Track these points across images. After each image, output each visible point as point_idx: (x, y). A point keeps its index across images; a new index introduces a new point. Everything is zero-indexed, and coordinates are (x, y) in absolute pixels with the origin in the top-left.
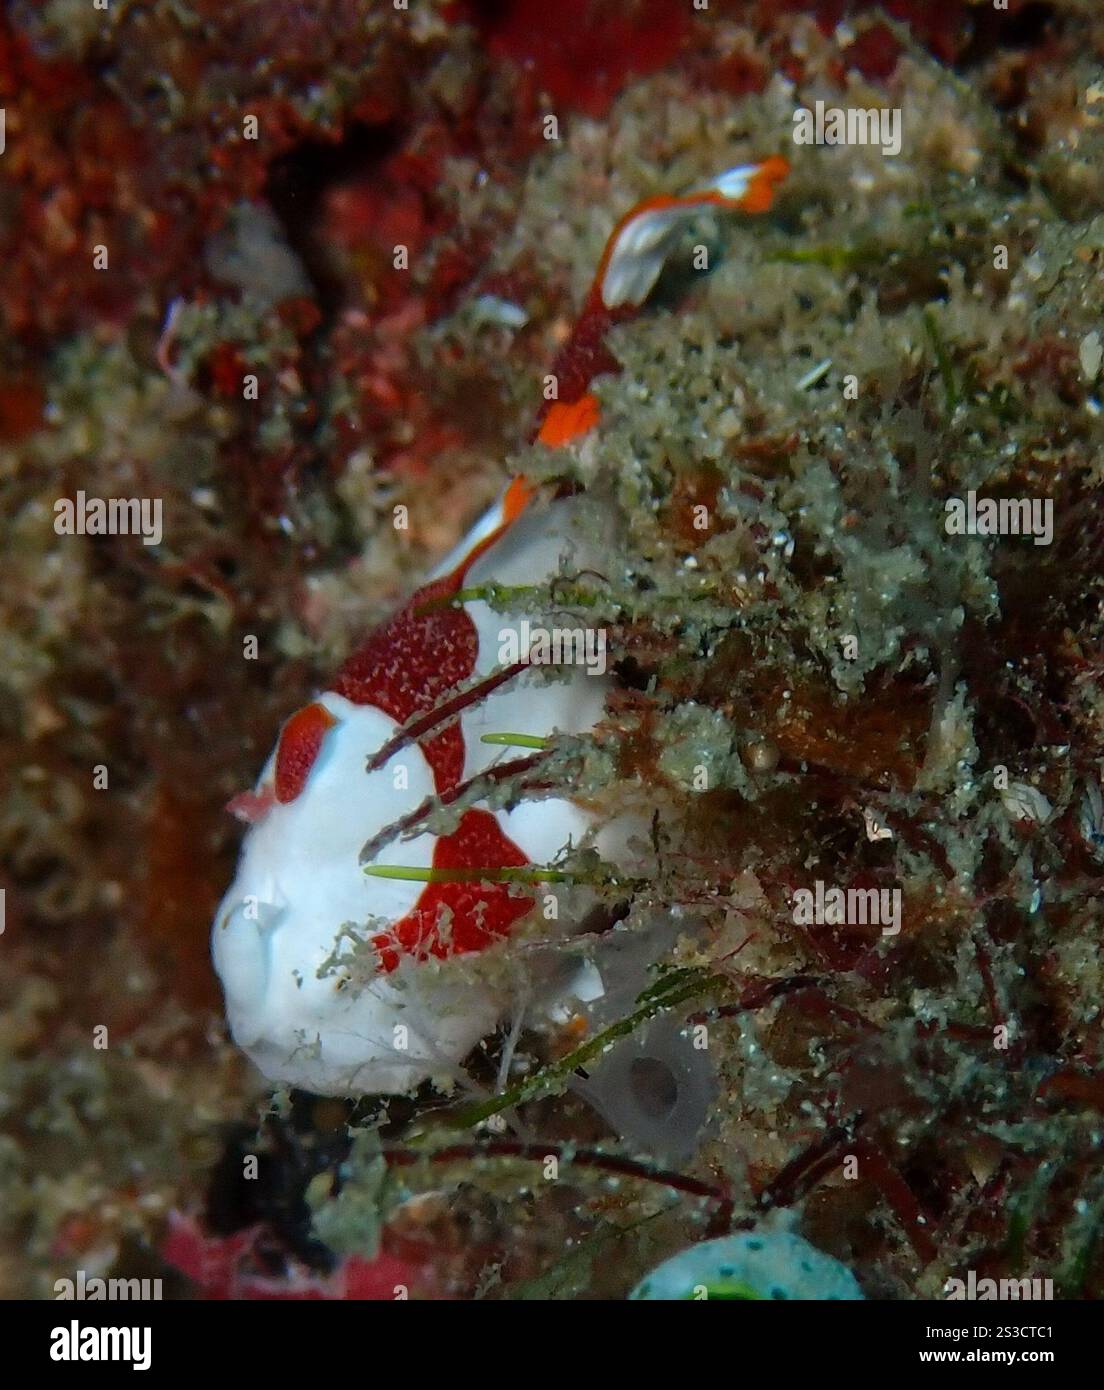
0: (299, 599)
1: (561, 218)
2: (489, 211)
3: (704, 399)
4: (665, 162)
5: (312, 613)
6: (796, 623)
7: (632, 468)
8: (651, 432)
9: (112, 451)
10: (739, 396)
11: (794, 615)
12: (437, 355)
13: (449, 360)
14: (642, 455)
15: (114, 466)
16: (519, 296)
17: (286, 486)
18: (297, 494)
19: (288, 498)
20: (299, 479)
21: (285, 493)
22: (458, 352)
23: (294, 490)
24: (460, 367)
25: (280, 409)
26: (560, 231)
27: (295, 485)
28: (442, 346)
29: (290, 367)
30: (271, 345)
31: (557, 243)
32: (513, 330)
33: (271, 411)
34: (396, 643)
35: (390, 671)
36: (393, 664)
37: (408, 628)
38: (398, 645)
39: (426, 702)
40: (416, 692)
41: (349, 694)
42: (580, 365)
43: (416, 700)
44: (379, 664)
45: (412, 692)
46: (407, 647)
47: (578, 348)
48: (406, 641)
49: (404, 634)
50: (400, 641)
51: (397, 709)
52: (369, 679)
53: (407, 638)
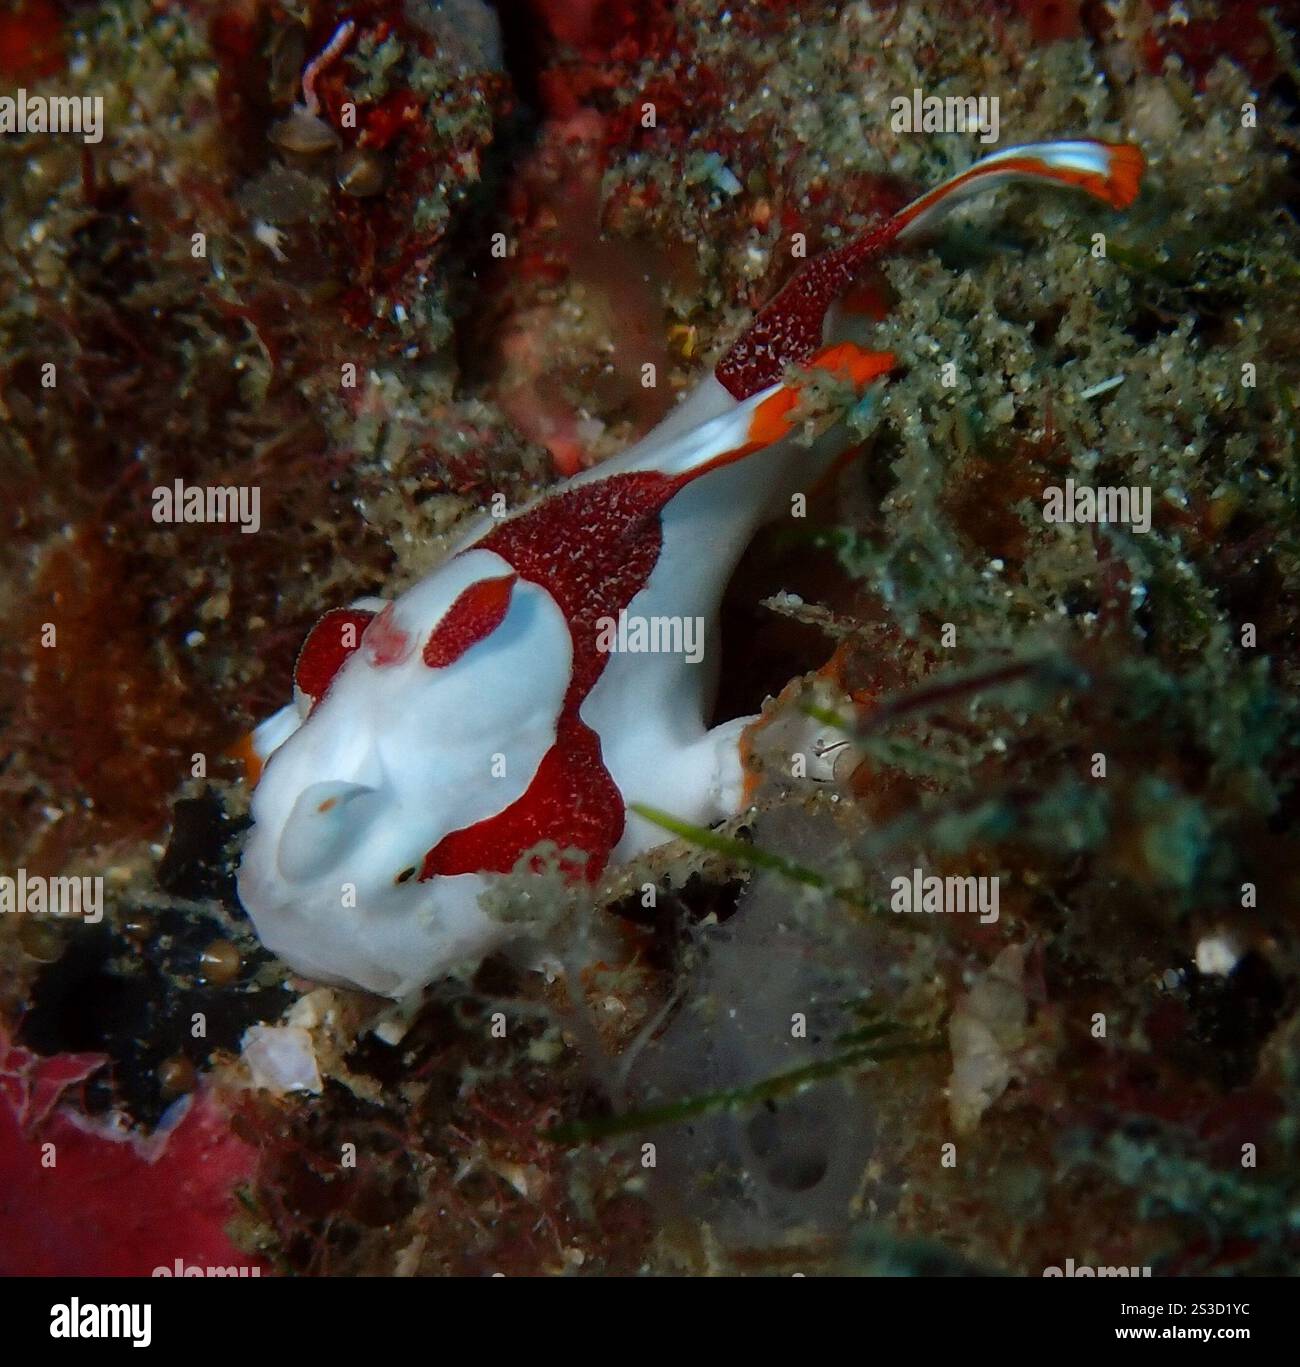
1: (814, 97)
2: (734, 59)
3: (980, 371)
12: (624, 189)
13: (636, 201)
16: (742, 168)
17: (417, 273)
18: (425, 285)
19: (412, 286)
20: (433, 270)
21: (412, 280)
22: (652, 198)
23: (424, 280)
24: (649, 214)
25: (442, 189)
26: (808, 110)
27: (426, 275)
28: (633, 183)
29: (474, 150)
30: (466, 120)
31: (803, 122)
32: (723, 196)
33: (432, 188)
34: (591, 526)
35: (574, 554)
36: (580, 549)
37: (609, 514)
38: (592, 530)
39: (597, 601)
40: (591, 587)
41: (517, 564)
42: (833, 284)
43: (588, 596)
44: (564, 543)
45: (587, 585)
46: (602, 535)
47: (843, 267)
48: (602, 528)
49: (602, 520)
50: (595, 527)
51: (567, 599)
52: (547, 555)
53: (605, 526)
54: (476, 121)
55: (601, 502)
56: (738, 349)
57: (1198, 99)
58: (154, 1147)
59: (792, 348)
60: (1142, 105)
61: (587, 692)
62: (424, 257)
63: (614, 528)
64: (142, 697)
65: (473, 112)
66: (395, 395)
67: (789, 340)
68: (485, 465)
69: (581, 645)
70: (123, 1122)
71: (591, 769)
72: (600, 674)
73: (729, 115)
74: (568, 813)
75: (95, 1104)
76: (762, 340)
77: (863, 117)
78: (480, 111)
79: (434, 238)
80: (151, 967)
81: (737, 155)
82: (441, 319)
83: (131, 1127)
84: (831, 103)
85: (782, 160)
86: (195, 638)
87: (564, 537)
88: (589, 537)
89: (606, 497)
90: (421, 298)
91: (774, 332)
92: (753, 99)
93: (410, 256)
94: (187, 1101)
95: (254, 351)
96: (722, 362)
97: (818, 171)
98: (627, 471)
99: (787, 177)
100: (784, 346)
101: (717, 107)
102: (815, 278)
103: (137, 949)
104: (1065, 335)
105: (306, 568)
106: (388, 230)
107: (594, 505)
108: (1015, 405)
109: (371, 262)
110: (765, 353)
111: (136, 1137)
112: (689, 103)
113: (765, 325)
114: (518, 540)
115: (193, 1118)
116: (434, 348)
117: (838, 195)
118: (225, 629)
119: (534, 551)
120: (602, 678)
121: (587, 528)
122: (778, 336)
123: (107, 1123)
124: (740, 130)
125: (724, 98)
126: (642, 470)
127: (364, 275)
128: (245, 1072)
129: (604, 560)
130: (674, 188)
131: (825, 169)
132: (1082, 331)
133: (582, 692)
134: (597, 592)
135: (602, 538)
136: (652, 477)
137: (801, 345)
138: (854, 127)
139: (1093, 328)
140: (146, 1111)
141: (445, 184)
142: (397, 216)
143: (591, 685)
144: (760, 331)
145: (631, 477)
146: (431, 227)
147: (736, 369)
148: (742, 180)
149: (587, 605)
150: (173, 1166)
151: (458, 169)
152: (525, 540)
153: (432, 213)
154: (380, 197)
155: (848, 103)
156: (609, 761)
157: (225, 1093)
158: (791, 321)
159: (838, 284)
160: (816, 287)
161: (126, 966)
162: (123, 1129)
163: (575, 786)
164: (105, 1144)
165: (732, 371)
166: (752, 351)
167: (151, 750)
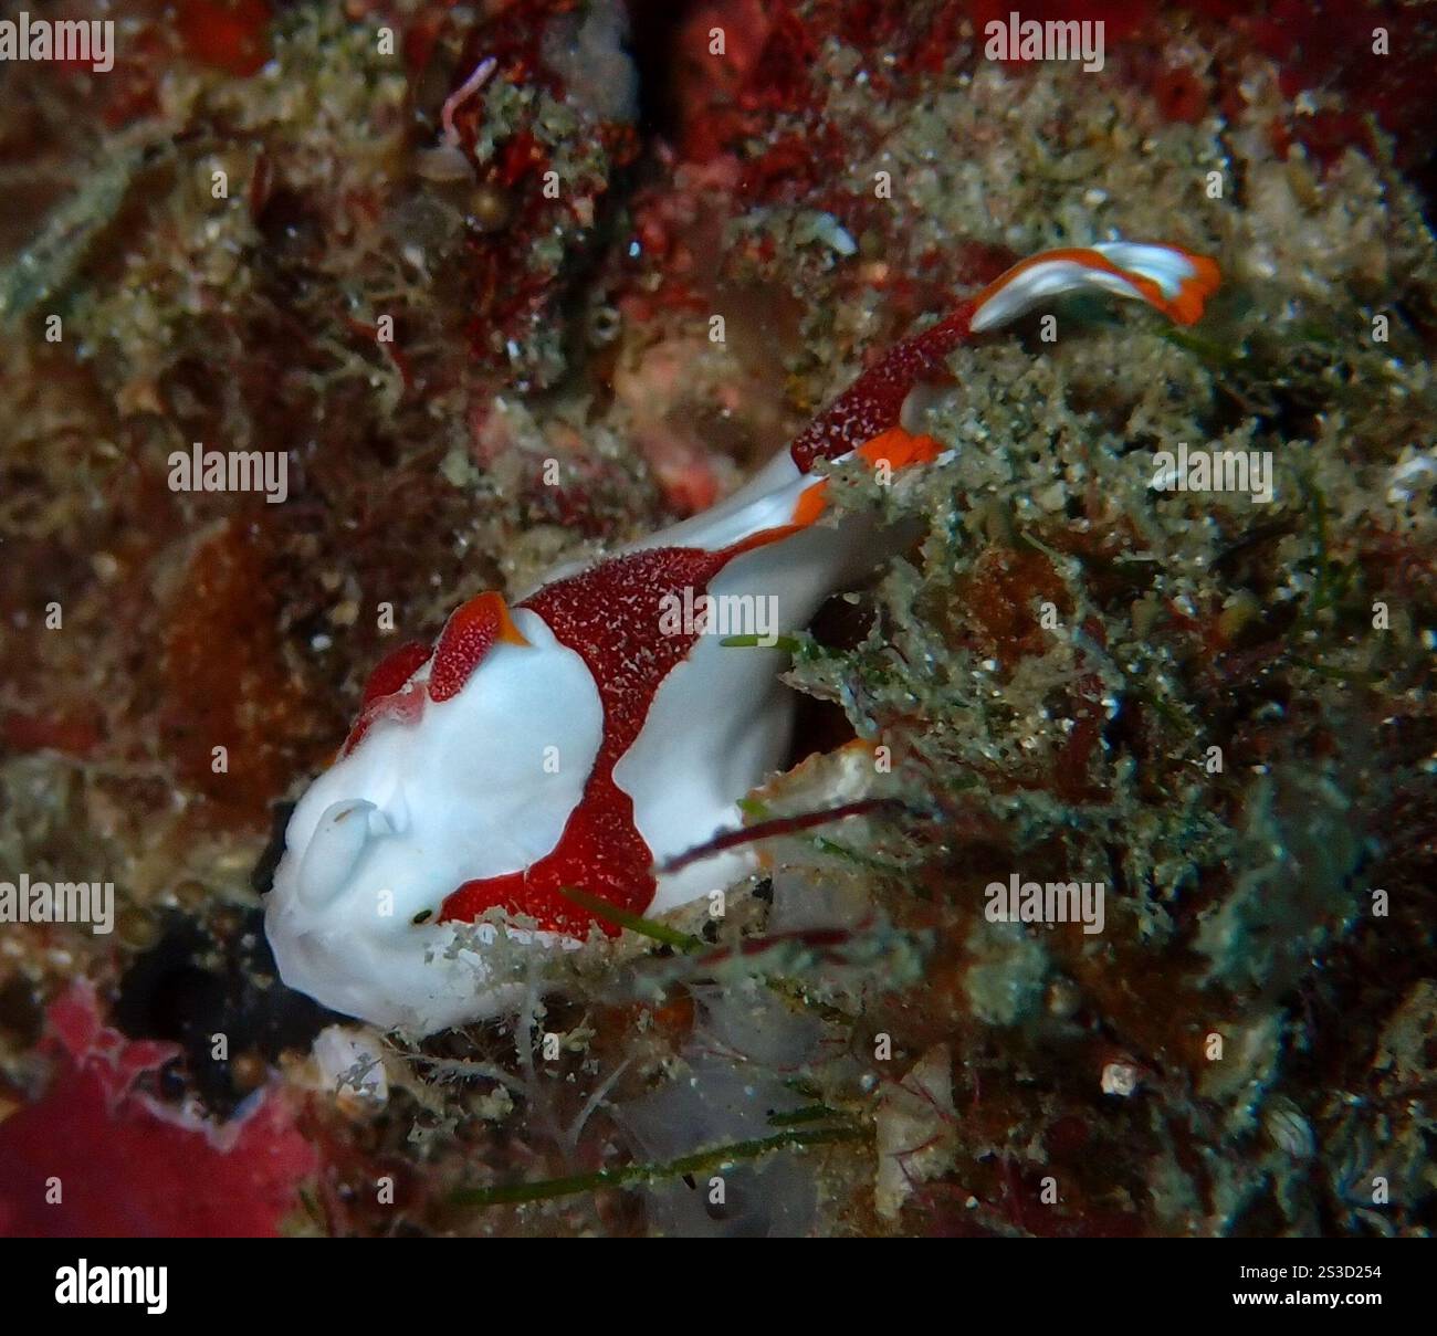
0: (477, 412)
1: (933, 164)
2: (859, 121)
3: (1036, 458)
4: (1062, 148)
5: (488, 436)
6: (1122, 840)
7: (944, 517)
8: (978, 485)
9: (316, 137)
10: (1076, 471)
11: (1123, 831)
12: (742, 241)
13: (752, 254)
14: (961, 505)
15: (313, 153)
16: (856, 228)
17: (529, 311)
18: (538, 324)
19: (524, 323)
20: (547, 310)
21: (524, 317)
22: (767, 252)
23: (536, 318)
24: (761, 268)
25: (558, 231)
26: (927, 177)
27: (539, 313)
28: (751, 237)
29: (590, 196)
30: (581, 167)
31: (919, 188)
32: (836, 255)
33: (550, 230)
34: (629, 597)
35: (611, 624)
36: (617, 619)
37: (648, 586)
38: (630, 601)
39: (631, 671)
40: (626, 656)
41: (556, 628)
42: (911, 369)
43: (622, 666)
44: (602, 612)
45: (622, 654)
46: (639, 607)
47: (918, 352)
48: (640, 600)
49: (641, 592)
50: (633, 598)
51: (600, 666)
52: (585, 624)
53: (643, 598)
54: (593, 169)
55: (643, 574)
56: (815, 427)
57: (1318, 189)
58: (226, 1138)
59: (867, 430)
60: (1264, 190)
61: (620, 755)
62: (536, 295)
63: (651, 600)
64: (265, 696)
65: (590, 161)
66: (519, 422)
67: (865, 422)
68: (589, 501)
69: (611, 712)
70: (196, 1111)
71: (621, 833)
72: (633, 740)
73: (849, 176)
74: (592, 874)
75: (170, 1092)
76: (838, 419)
77: (985, 184)
78: (598, 159)
79: (546, 280)
80: (232, 964)
81: (850, 217)
82: (555, 357)
83: (205, 1117)
84: (951, 170)
85: (898, 223)
86: (321, 642)
87: (603, 607)
88: (627, 608)
89: (649, 570)
90: (533, 336)
91: (851, 413)
92: (873, 162)
93: (524, 295)
94: (261, 1096)
95: (387, 369)
96: (799, 438)
97: (932, 236)
98: (676, 545)
99: (903, 239)
100: (859, 428)
101: (838, 166)
102: (893, 364)
103: (221, 945)
104: (1137, 424)
105: (436, 580)
106: (509, 265)
107: (636, 576)
108: (1066, 493)
109: (490, 295)
110: (839, 433)
111: (208, 1126)
112: (815, 159)
113: (843, 406)
114: (560, 605)
115: (265, 1113)
116: (545, 385)
117: (947, 266)
118: (350, 635)
119: (573, 618)
120: (634, 745)
121: (625, 599)
122: (854, 418)
123: (180, 1109)
124: (855, 192)
125: (847, 158)
126: (689, 546)
127: (483, 309)
128: (313, 1073)
129: (641, 631)
130: (786, 243)
131: (939, 235)
132: (1152, 421)
133: (613, 755)
134: (632, 662)
135: (640, 610)
136: (697, 553)
137: (875, 428)
138: (974, 195)
139: (1165, 418)
140: (218, 1103)
141: (561, 227)
142: (516, 254)
143: (624, 750)
144: (837, 411)
145: (676, 551)
146: (544, 267)
147: (809, 447)
148: (856, 241)
149: (621, 674)
150: (245, 1156)
151: (573, 213)
152: (566, 605)
153: (546, 254)
154: (505, 232)
155: (969, 172)
156: (640, 823)
157: (293, 1091)
158: (868, 404)
159: (916, 369)
160: (894, 372)
161: (211, 961)
162: (196, 1118)
163: (601, 847)
164: (178, 1131)
165: (806, 449)
166: (827, 429)
167: (266, 748)
